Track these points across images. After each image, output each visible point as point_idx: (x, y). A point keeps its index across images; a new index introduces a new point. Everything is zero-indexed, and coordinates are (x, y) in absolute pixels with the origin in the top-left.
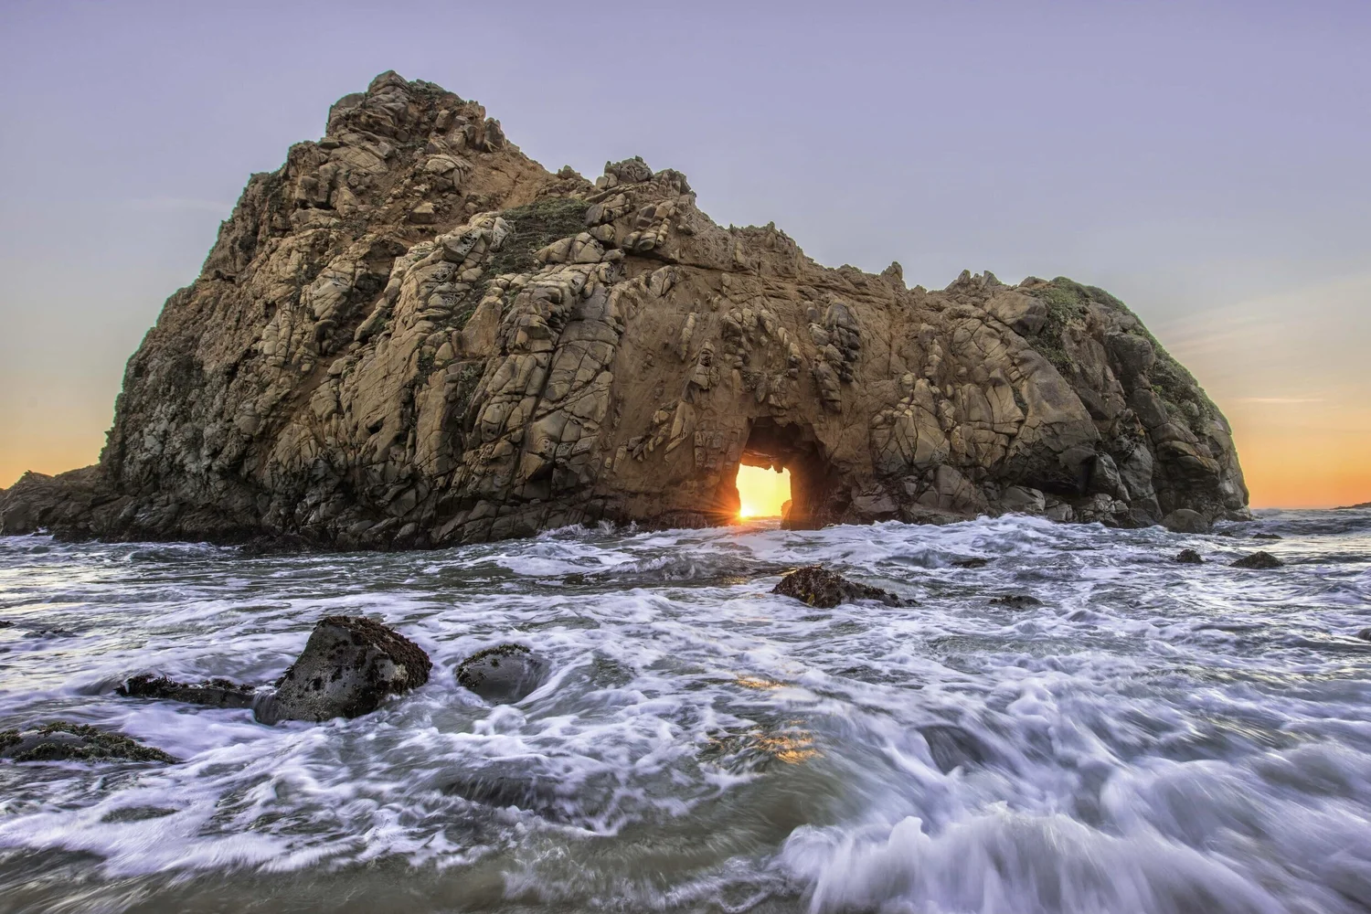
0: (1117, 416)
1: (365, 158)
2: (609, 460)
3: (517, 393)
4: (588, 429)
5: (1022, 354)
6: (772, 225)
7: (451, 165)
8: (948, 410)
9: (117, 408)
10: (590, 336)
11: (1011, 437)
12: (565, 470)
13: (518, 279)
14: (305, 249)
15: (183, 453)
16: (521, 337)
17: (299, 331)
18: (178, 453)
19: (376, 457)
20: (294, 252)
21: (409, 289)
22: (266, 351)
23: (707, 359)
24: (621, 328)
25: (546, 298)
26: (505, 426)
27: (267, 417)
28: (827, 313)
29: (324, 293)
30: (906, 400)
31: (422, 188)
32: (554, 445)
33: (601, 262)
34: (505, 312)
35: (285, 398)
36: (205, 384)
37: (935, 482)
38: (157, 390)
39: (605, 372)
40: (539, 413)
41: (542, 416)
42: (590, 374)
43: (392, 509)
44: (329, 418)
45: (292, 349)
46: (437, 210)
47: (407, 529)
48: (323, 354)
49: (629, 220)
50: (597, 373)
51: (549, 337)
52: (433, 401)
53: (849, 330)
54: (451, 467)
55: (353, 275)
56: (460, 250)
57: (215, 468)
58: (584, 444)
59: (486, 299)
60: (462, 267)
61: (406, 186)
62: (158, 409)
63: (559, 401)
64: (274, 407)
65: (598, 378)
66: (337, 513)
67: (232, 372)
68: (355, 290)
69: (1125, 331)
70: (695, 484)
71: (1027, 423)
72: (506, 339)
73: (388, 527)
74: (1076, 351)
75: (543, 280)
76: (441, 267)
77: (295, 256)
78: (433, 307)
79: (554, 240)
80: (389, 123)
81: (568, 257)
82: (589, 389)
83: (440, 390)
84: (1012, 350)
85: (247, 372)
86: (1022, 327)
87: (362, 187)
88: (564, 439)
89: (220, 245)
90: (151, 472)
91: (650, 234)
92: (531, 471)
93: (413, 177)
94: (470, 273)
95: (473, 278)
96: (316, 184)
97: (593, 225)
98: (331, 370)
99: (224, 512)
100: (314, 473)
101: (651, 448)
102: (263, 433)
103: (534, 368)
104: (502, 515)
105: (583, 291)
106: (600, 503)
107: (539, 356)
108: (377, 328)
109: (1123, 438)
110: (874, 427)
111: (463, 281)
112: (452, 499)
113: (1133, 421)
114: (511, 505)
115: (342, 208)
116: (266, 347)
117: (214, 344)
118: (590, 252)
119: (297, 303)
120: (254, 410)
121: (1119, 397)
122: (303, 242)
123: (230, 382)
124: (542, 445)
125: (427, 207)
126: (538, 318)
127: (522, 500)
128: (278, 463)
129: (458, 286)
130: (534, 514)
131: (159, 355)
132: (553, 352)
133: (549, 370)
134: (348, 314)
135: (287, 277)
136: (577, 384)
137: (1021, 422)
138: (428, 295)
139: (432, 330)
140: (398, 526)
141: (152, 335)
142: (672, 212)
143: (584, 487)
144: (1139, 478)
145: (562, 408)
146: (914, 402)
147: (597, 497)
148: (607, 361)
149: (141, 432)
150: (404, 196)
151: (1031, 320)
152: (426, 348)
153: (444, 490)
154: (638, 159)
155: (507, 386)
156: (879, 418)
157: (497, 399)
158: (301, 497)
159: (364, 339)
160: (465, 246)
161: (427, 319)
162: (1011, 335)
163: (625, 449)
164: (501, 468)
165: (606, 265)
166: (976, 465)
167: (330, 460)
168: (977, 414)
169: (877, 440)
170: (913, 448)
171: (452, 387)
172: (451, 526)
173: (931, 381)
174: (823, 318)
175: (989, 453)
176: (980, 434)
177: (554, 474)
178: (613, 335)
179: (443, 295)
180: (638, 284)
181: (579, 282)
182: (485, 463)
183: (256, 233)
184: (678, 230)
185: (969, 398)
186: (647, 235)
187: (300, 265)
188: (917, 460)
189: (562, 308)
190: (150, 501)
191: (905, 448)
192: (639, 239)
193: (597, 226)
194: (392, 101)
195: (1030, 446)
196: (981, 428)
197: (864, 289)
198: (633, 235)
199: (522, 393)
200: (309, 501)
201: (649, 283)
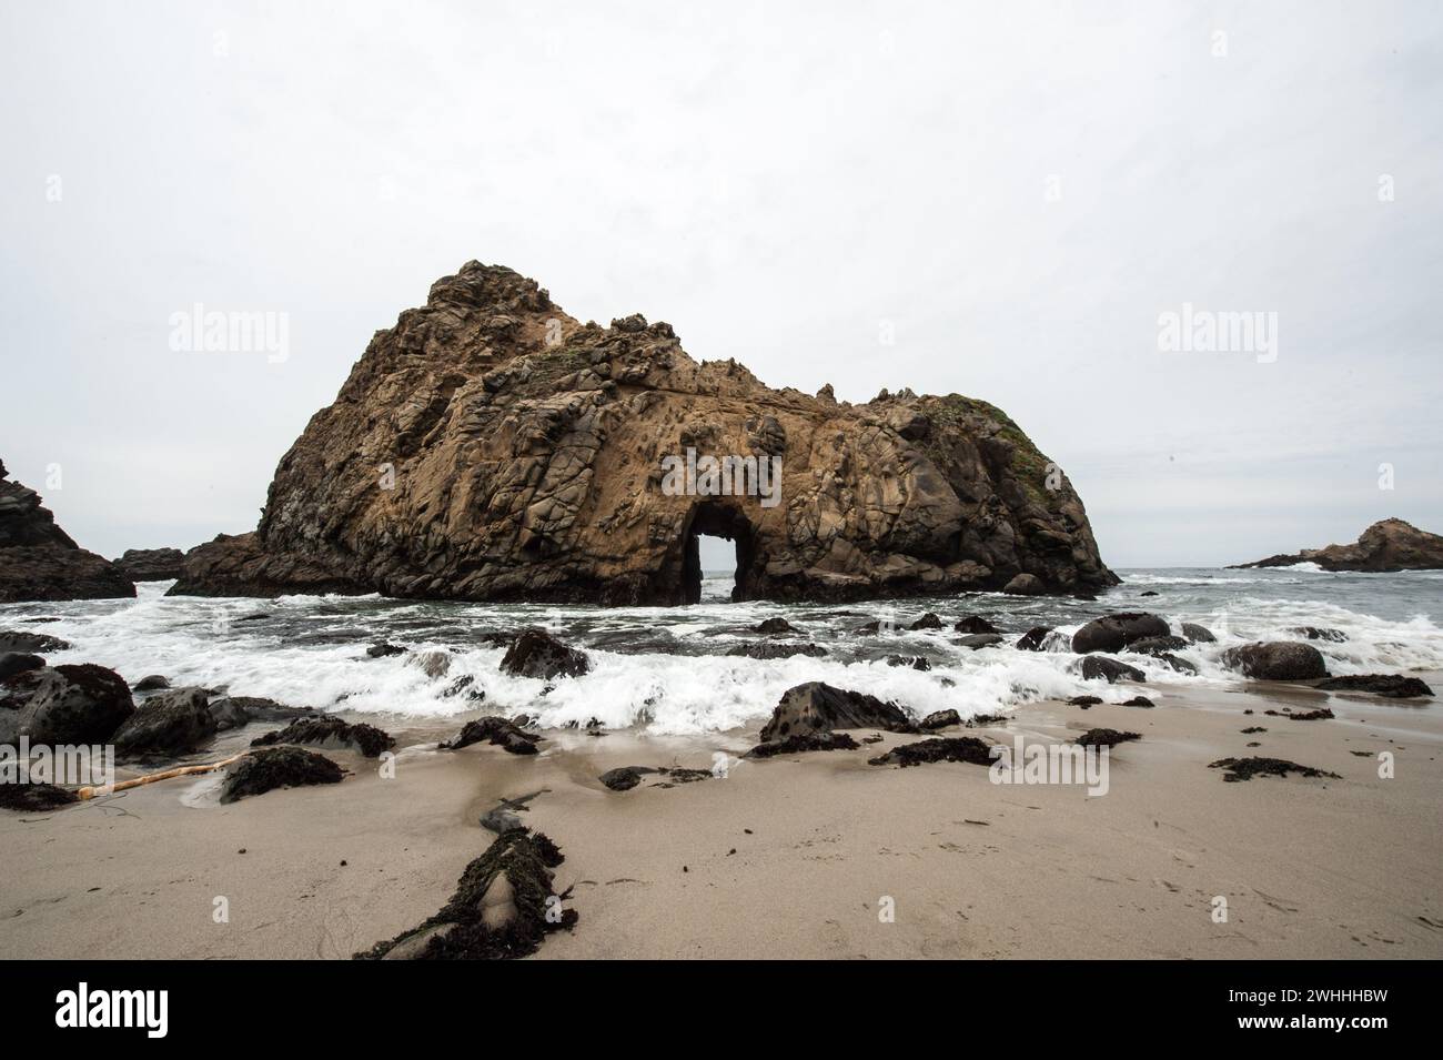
0: (984, 500)
1: (449, 319)
2: (584, 533)
3: (520, 485)
4: (570, 511)
5: (906, 453)
6: (732, 360)
7: (508, 322)
8: (846, 495)
9: (269, 492)
10: (578, 443)
11: (895, 517)
12: (550, 541)
13: (531, 403)
14: (400, 382)
15: (304, 524)
16: (525, 445)
17: (387, 439)
18: (302, 524)
19: (421, 532)
20: (393, 384)
21: (457, 411)
22: (364, 454)
24: (603, 437)
25: (547, 417)
26: (510, 509)
27: (358, 500)
28: (760, 425)
29: (407, 413)
30: (815, 488)
31: (486, 338)
32: (542, 523)
33: (598, 389)
34: (519, 427)
36: (324, 475)
37: (829, 550)
38: (294, 480)
39: (588, 470)
40: (534, 499)
41: (537, 501)
42: (575, 471)
43: (429, 568)
46: (493, 353)
47: (434, 584)
48: (402, 453)
49: (623, 359)
50: (581, 469)
51: (548, 444)
52: (462, 490)
53: (776, 436)
54: (470, 537)
55: (429, 399)
56: (496, 383)
57: (322, 535)
58: (565, 523)
59: (508, 418)
60: (496, 395)
61: (475, 337)
63: (550, 491)
64: (363, 494)
65: (581, 474)
66: (391, 570)
67: (341, 468)
68: (430, 411)
69: (993, 434)
70: (648, 551)
71: (906, 506)
72: (516, 447)
73: (424, 581)
74: (951, 451)
75: (550, 404)
76: (481, 396)
77: (394, 387)
78: (470, 424)
79: (565, 374)
80: (469, 295)
81: (572, 386)
82: (574, 481)
83: (469, 482)
84: (899, 450)
85: (351, 468)
86: (907, 433)
87: (445, 338)
88: (551, 517)
89: (351, 379)
90: (284, 537)
91: (636, 369)
92: (526, 541)
93: (481, 331)
94: (501, 399)
95: (502, 402)
96: (415, 337)
97: (595, 363)
99: (325, 567)
100: (382, 541)
101: (616, 525)
102: (354, 512)
103: (534, 467)
104: (502, 573)
105: (578, 411)
106: (574, 565)
107: (538, 458)
108: (437, 436)
109: (987, 517)
110: (791, 508)
111: (496, 405)
112: (467, 561)
113: (997, 503)
114: (509, 566)
115: (429, 353)
117: (334, 447)
118: (590, 382)
119: (389, 419)
120: (351, 494)
121: (986, 485)
122: (400, 377)
123: (339, 475)
124: (533, 522)
125: (488, 351)
126: (540, 431)
127: (517, 562)
128: (363, 532)
129: (491, 408)
130: (525, 572)
131: (300, 454)
132: (551, 455)
133: (545, 468)
134: (423, 427)
135: (386, 401)
136: (564, 478)
137: (901, 505)
138: (469, 415)
139: (467, 440)
140: (430, 581)
141: (299, 441)
142: (654, 353)
143: (564, 553)
144: (1002, 548)
145: (551, 495)
146: (821, 490)
147: (573, 561)
148: (589, 461)
149: (281, 509)
150: (473, 344)
151: (914, 428)
152: (463, 452)
153: (463, 555)
154: (639, 316)
155: (514, 480)
156: (794, 502)
157: (504, 489)
158: (371, 557)
159: (429, 445)
160: (501, 380)
161: (466, 432)
162: (898, 439)
163: (598, 525)
164: (505, 539)
165: (600, 392)
166: (867, 537)
167: (393, 531)
168: (871, 498)
169: (792, 518)
170: (818, 525)
171: (476, 480)
172: (465, 582)
173: (838, 474)
174: (758, 428)
175: (878, 529)
176: (872, 514)
177: (542, 544)
178: (597, 442)
179: (480, 415)
180: (622, 406)
181: (576, 404)
182: (493, 535)
183: (373, 370)
184: (658, 366)
185: (867, 486)
186: (634, 369)
187: (396, 392)
188: (819, 535)
189: (560, 424)
190: (279, 559)
191: (811, 524)
192: (627, 373)
193: (599, 364)
194: (473, 280)
195: (909, 523)
196: (873, 510)
197: (797, 406)
198: (624, 369)
199: (524, 484)
200: (376, 561)
201: (631, 404)
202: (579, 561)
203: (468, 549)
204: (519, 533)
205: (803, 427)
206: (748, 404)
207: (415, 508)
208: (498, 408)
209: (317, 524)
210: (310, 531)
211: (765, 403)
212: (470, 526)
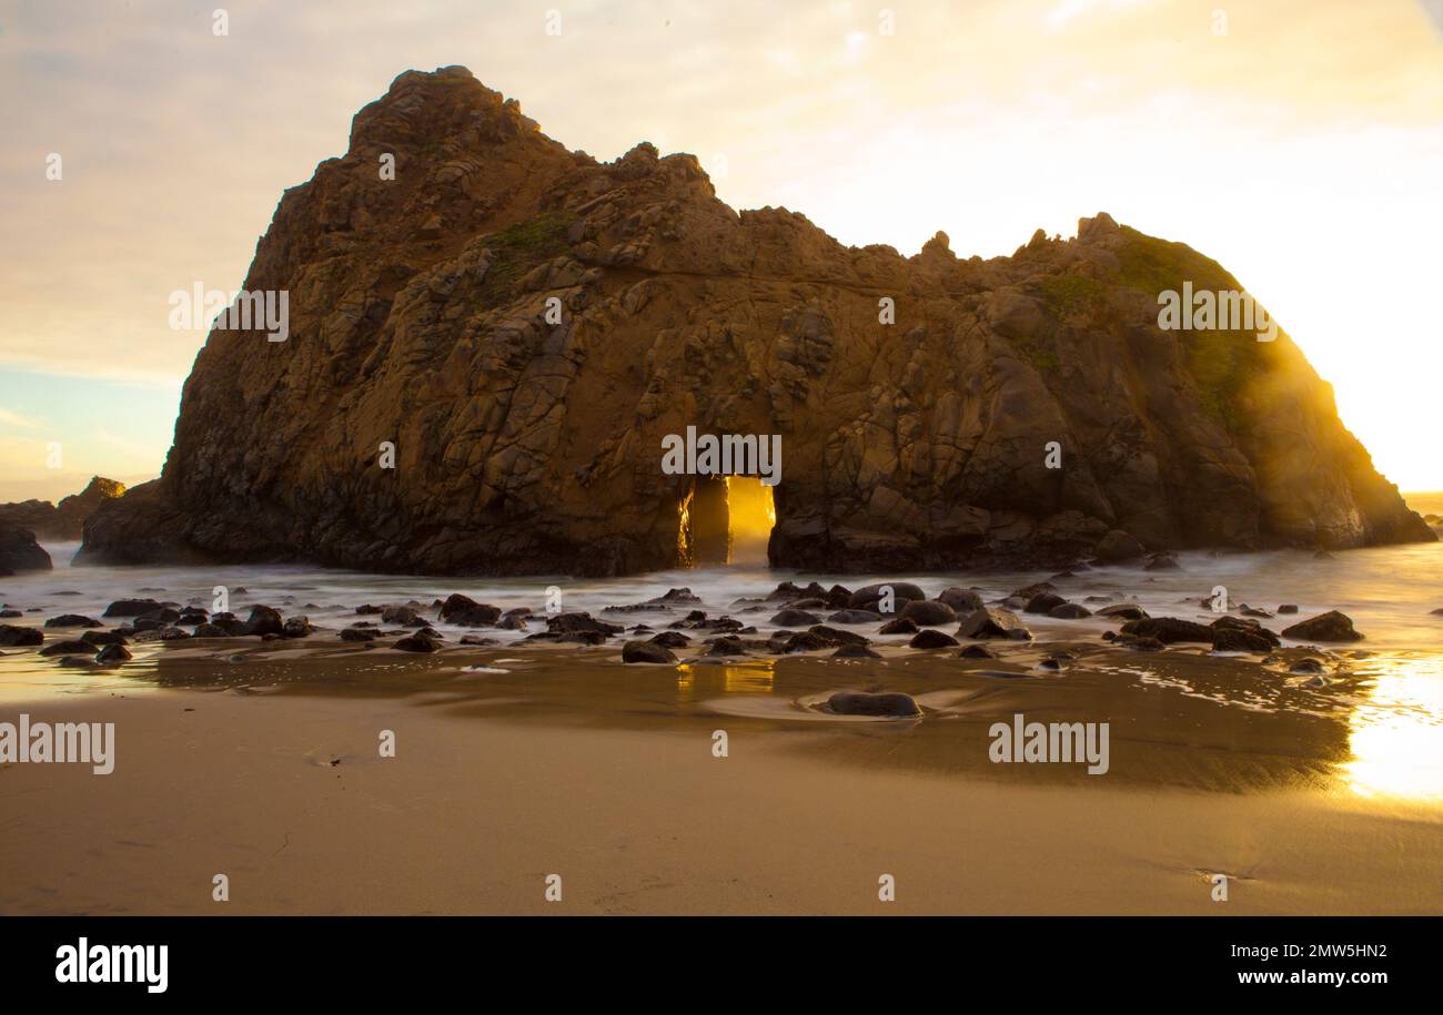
0: (1114, 424)
2: (557, 488)
3: (479, 431)
4: (538, 461)
7: (459, 173)
8: (907, 424)
10: (548, 371)
14: (325, 278)
15: (229, 477)
16: (482, 380)
17: (317, 364)
18: (225, 477)
19: (369, 488)
20: (317, 283)
21: (400, 332)
22: (291, 385)
23: (657, 386)
24: (580, 359)
25: (506, 342)
26: (467, 462)
27: (291, 447)
28: (800, 323)
30: (864, 416)
31: (432, 200)
32: (505, 478)
33: (577, 284)
34: (473, 355)
35: (305, 430)
36: (245, 411)
39: (559, 409)
40: (495, 448)
41: (498, 451)
43: (381, 533)
44: (337, 450)
45: (312, 383)
46: (443, 223)
47: (389, 552)
48: (338, 384)
49: (615, 233)
50: (552, 406)
51: (509, 377)
53: (817, 342)
54: (425, 497)
55: (364, 304)
56: (444, 291)
57: (253, 491)
58: (532, 476)
60: (446, 306)
61: (417, 200)
62: (209, 431)
63: (513, 436)
64: (296, 439)
65: (551, 414)
66: (341, 535)
67: (265, 402)
68: (365, 320)
70: (635, 508)
71: (985, 438)
73: (378, 548)
74: (1072, 352)
75: (511, 319)
77: (318, 286)
78: (416, 351)
79: (534, 267)
81: (542, 284)
82: (541, 423)
83: (419, 426)
84: (990, 356)
85: (277, 403)
86: (1005, 330)
87: (377, 206)
88: (516, 471)
90: (203, 492)
91: (631, 248)
92: (487, 501)
93: (423, 190)
94: (452, 312)
95: (455, 316)
96: (338, 207)
97: (573, 244)
98: (341, 404)
99: (260, 531)
100: (325, 500)
101: (595, 476)
102: (288, 461)
103: (493, 407)
104: (463, 540)
106: (544, 528)
107: (498, 395)
108: (379, 361)
111: (446, 321)
112: (423, 526)
114: (471, 530)
115: (359, 230)
116: (291, 380)
117: (252, 372)
118: (566, 277)
119: (317, 335)
120: (281, 440)
122: (325, 270)
123: (264, 411)
124: (494, 475)
125: (435, 221)
126: (497, 361)
127: (479, 526)
128: (300, 488)
129: (441, 326)
130: (488, 539)
132: (514, 389)
133: (507, 408)
134: (358, 344)
135: (311, 308)
136: (530, 420)
137: (978, 437)
138: (414, 339)
139: (415, 372)
140: (384, 547)
142: (658, 218)
143: (532, 514)
145: (515, 443)
146: (872, 418)
147: (545, 523)
148: (561, 396)
149: (196, 456)
150: (414, 211)
151: (1016, 321)
152: (410, 390)
153: (418, 518)
154: (647, 145)
155: (470, 425)
156: (834, 436)
158: (316, 520)
159: (368, 374)
160: (449, 286)
161: (412, 362)
162: (993, 338)
163: (573, 477)
166: (927, 482)
167: (337, 489)
168: (945, 427)
169: (828, 458)
170: (858, 467)
171: (427, 425)
172: (423, 549)
173: (905, 393)
174: (797, 329)
175: (945, 472)
176: (943, 450)
177: (507, 501)
178: (571, 368)
179: (426, 338)
180: (607, 308)
182: (450, 494)
183: (287, 253)
184: (663, 238)
185: (944, 408)
187: (321, 295)
188: (858, 481)
189: (523, 347)
190: (205, 520)
191: (851, 467)
192: (618, 254)
193: (578, 243)
194: (410, 105)
195: (985, 463)
196: (945, 443)
197: (869, 282)
198: (614, 250)
199: (482, 431)
200: (321, 525)
201: (622, 303)
202: (550, 523)
203: (422, 512)
204: (479, 489)
206: (795, 285)
207: (359, 459)
208: (449, 325)
209: (245, 477)
210: (238, 486)
211: (821, 281)
212: (424, 483)
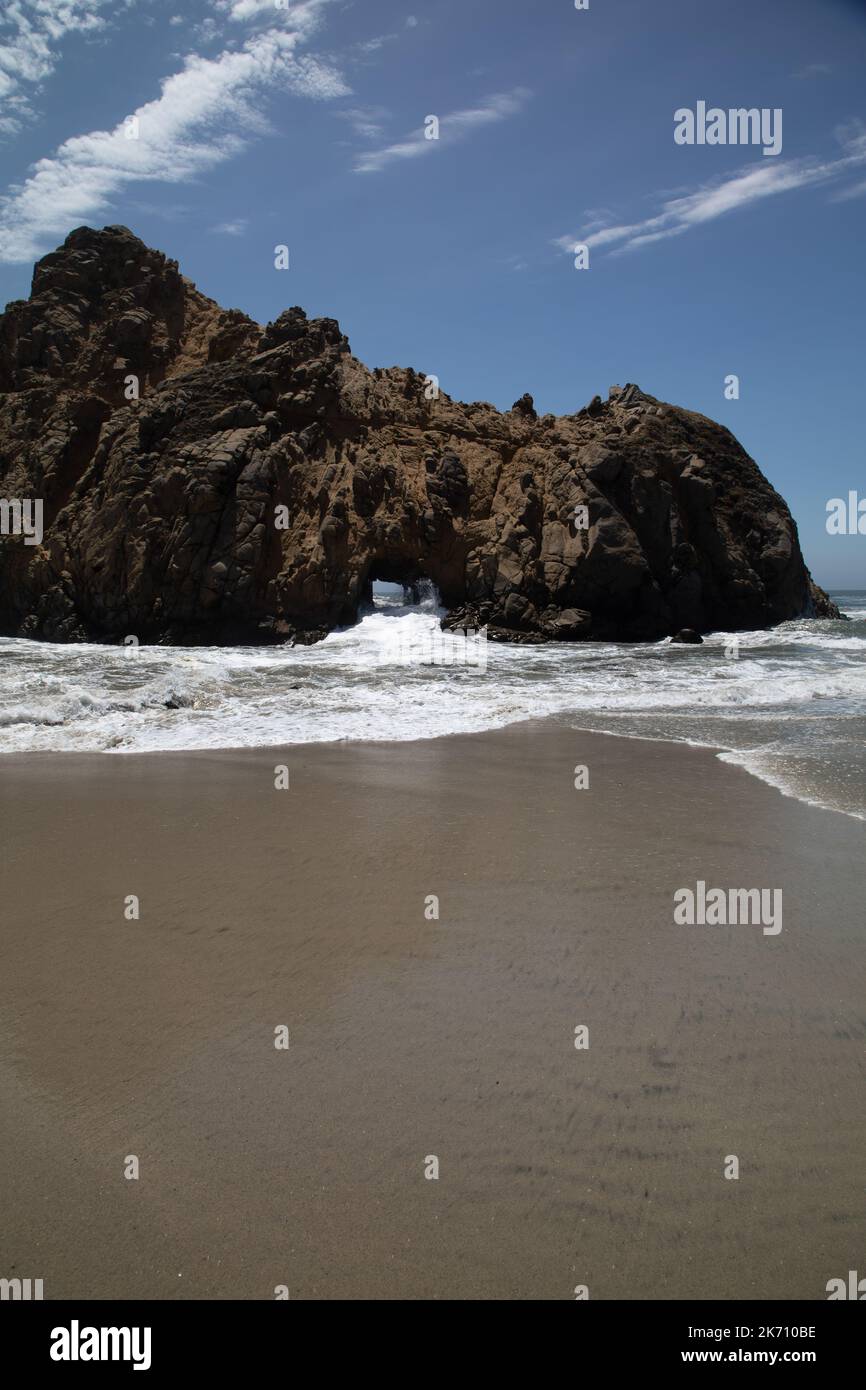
1: (67, 318)
4: (246, 569)
5: (592, 500)
8: (526, 546)
10: (249, 496)
11: (573, 569)
12: (231, 600)
13: (195, 449)
14: (26, 407)
16: (198, 503)
19: (100, 589)
20: (19, 410)
21: (116, 458)
25: (215, 470)
28: (440, 464)
29: (47, 451)
30: (495, 539)
32: (223, 583)
33: (261, 424)
34: (187, 481)
37: (503, 606)
41: (215, 561)
42: (248, 527)
44: (62, 556)
50: (254, 525)
51: (218, 500)
52: (136, 547)
53: (455, 479)
55: (68, 432)
59: (173, 467)
61: (102, 343)
70: (324, 608)
71: (586, 558)
72: (187, 505)
75: (214, 451)
76: (139, 440)
79: (223, 408)
81: (234, 422)
82: (248, 539)
83: (141, 538)
84: (586, 495)
87: (67, 346)
88: (230, 578)
91: (301, 396)
92: (207, 601)
93: (107, 334)
95: (162, 445)
98: (59, 518)
103: (208, 524)
105: (244, 454)
107: (212, 515)
110: (468, 560)
119: (28, 456)
121: (677, 532)
124: (214, 583)
125: (121, 363)
126: (210, 487)
132: (222, 510)
133: (219, 525)
135: (17, 433)
136: (239, 535)
137: (581, 558)
142: (319, 372)
145: (229, 554)
146: (500, 541)
148: (261, 515)
150: (101, 352)
154: (297, 309)
156: (472, 553)
157: (181, 547)
162: (587, 482)
164: (185, 597)
165: (264, 427)
166: (543, 591)
168: (553, 548)
169: (470, 570)
170: (493, 579)
171: (150, 539)
173: (521, 521)
174: (438, 468)
175: (556, 582)
176: (551, 566)
177: (224, 604)
178: (266, 495)
181: (241, 449)
185: (551, 534)
186: (298, 397)
188: (495, 587)
189: (228, 476)
191: (488, 578)
196: (553, 561)
198: (287, 396)
201: (298, 441)
204: (200, 592)
205: (488, 463)
206: (427, 433)
212: (151, 586)
